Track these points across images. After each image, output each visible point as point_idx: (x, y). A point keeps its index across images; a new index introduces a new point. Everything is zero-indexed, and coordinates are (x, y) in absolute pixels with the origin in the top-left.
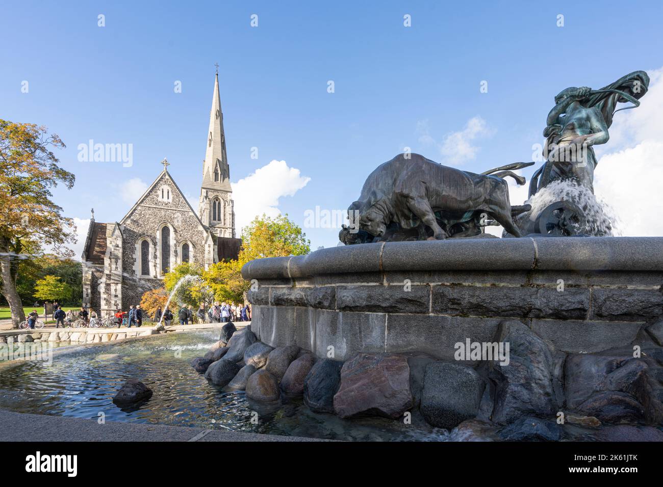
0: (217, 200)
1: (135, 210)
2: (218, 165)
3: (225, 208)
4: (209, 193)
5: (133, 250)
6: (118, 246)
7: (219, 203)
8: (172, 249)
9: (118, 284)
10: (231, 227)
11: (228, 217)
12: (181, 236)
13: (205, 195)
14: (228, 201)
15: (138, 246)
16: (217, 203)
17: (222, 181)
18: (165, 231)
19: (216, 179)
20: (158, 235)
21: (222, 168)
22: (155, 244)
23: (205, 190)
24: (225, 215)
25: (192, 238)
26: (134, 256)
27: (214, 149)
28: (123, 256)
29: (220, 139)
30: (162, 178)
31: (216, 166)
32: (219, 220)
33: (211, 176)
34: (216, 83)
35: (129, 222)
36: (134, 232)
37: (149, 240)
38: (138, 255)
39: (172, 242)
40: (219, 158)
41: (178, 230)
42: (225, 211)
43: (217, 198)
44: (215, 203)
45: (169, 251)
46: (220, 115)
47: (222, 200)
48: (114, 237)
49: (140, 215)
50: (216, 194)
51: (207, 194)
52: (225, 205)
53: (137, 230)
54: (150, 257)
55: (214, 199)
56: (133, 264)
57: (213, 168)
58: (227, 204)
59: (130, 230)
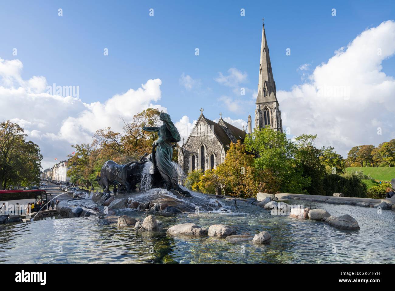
0: (266, 110)
1: (189, 139)
2: (266, 85)
3: (272, 114)
4: (261, 106)
5: (188, 161)
6: (181, 161)
7: (268, 112)
8: (205, 159)
9: (180, 181)
10: (276, 127)
11: (275, 121)
12: (209, 150)
13: (258, 108)
14: (274, 108)
15: (190, 159)
16: (267, 112)
17: (269, 96)
18: (202, 149)
19: (265, 95)
20: (199, 151)
21: (268, 86)
22: (197, 157)
23: (258, 105)
24: (272, 120)
25: (215, 151)
26: (189, 165)
27: (263, 75)
28: (184, 166)
29: (266, 67)
30: (200, 119)
31: (265, 86)
32: (269, 123)
33: (262, 94)
34: (263, 31)
35: (186, 146)
36: (188, 151)
37: (195, 155)
38: (190, 164)
39: (205, 155)
40: (266, 80)
41: (208, 147)
42: (272, 117)
43: (266, 109)
44: (265, 112)
45: (204, 160)
46: (266, 50)
47: (269, 109)
48: (180, 155)
49: (191, 141)
50: (265, 105)
51: (259, 107)
52: (272, 112)
53: (190, 150)
54: (196, 165)
55: (264, 109)
56: (188, 170)
57: (262, 88)
58: (273, 111)
59: (187, 151)
